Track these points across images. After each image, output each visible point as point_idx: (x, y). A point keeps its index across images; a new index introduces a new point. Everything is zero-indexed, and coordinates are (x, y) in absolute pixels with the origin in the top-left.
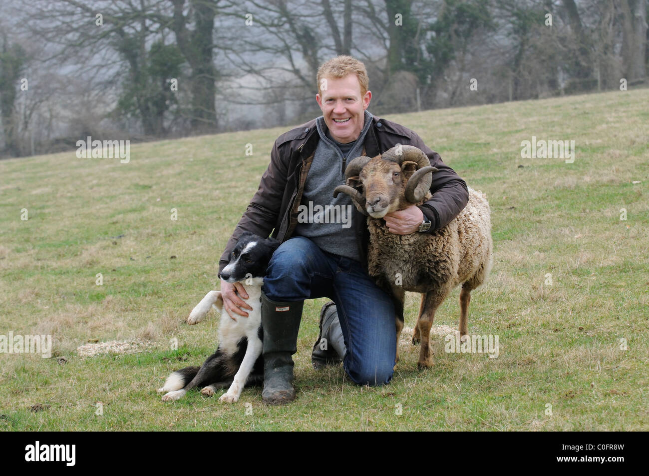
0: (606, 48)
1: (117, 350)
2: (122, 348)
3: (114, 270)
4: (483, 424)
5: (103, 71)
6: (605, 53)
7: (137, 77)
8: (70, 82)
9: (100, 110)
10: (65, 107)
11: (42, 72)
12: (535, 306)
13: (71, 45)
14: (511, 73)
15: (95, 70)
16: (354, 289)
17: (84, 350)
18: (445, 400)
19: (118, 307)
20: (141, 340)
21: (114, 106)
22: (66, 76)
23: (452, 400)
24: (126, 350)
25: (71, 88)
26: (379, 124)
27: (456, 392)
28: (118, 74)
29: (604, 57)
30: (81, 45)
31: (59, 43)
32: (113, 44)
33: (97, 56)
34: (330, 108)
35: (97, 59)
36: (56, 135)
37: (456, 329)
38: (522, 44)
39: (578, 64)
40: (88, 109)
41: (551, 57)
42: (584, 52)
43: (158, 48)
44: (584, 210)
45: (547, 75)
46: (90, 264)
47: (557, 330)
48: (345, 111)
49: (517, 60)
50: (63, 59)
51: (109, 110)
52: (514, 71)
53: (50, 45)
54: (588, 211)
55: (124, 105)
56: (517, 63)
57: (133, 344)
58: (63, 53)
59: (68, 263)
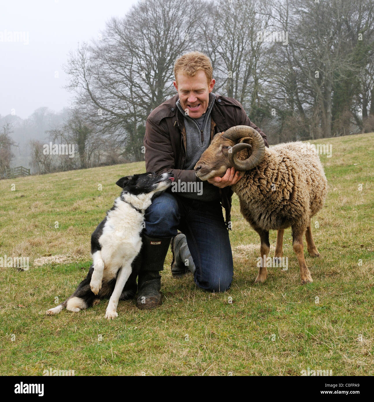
0: (316, 125)
1: (58, 261)
2: (61, 260)
3: (86, 212)
4: (313, 339)
5: (120, 137)
6: (315, 127)
7: (133, 139)
8: (106, 141)
9: (119, 152)
10: (105, 151)
11: (95, 137)
12: (325, 230)
13: (106, 126)
14: (278, 135)
15: (116, 137)
16: (202, 222)
17: (39, 261)
18: (275, 310)
19: (75, 233)
20: (75, 254)
21: (124, 150)
22: (105, 139)
23: (281, 309)
24: (64, 261)
25: (107, 144)
26: (220, 101)
27: (282, 300)
28: (126, 138)
29: (315, 128)
30: (111, 127)
31: (102, 126)
32: (123, 126)
33: (117, 131)
34: (185, 97)
35: (117, 132)
36: (102, 162)
37: (274, 246)
38: (282, 124)
39: (304, 131)
40: (114, 152)
41: (294, 129)
42: (307, 127)
43: (141, 127)
44: (334, 177)
45: (293, 136)
46: (75, 209)
47: (344, 247)
48: (196, 99)
49: (280, 131)
50: (103, 132)
51: (122, 152)
52: (280, 134)
53: (98, 127)
54: (335, 177)
55: (128, 150)
56: (281, 132)
57: (69, 257)
58: (103, 130)
59: (66, 209)
